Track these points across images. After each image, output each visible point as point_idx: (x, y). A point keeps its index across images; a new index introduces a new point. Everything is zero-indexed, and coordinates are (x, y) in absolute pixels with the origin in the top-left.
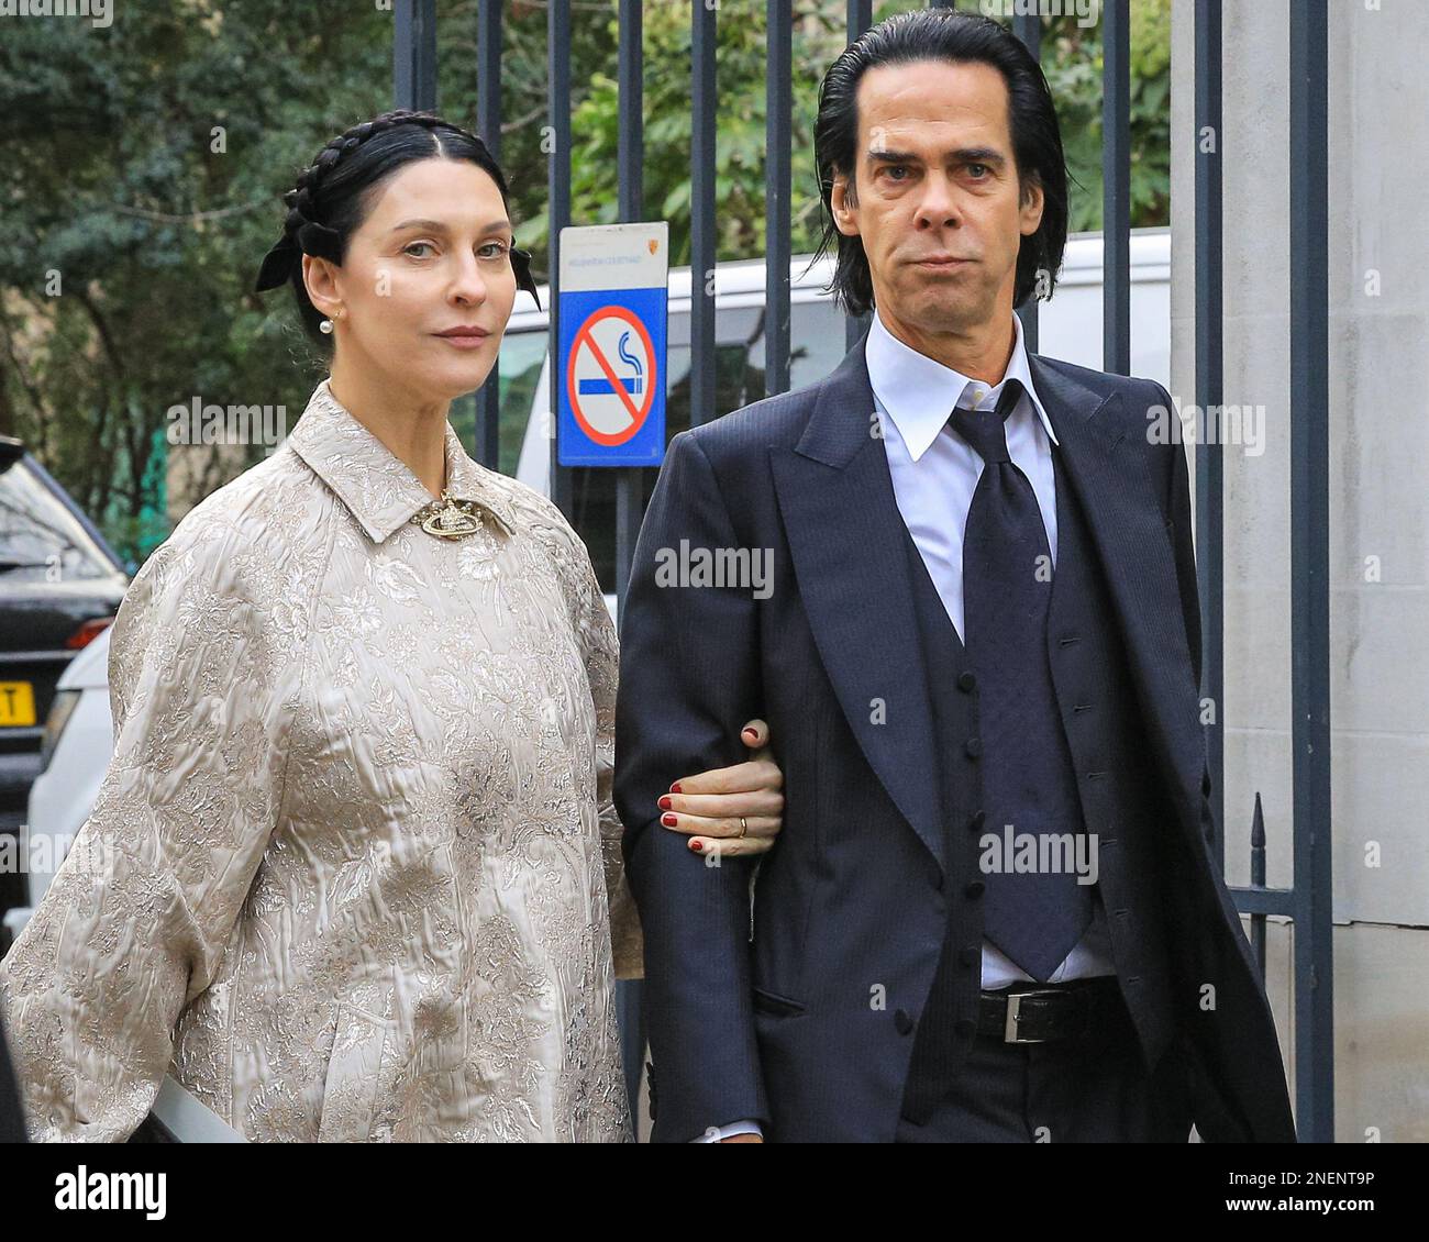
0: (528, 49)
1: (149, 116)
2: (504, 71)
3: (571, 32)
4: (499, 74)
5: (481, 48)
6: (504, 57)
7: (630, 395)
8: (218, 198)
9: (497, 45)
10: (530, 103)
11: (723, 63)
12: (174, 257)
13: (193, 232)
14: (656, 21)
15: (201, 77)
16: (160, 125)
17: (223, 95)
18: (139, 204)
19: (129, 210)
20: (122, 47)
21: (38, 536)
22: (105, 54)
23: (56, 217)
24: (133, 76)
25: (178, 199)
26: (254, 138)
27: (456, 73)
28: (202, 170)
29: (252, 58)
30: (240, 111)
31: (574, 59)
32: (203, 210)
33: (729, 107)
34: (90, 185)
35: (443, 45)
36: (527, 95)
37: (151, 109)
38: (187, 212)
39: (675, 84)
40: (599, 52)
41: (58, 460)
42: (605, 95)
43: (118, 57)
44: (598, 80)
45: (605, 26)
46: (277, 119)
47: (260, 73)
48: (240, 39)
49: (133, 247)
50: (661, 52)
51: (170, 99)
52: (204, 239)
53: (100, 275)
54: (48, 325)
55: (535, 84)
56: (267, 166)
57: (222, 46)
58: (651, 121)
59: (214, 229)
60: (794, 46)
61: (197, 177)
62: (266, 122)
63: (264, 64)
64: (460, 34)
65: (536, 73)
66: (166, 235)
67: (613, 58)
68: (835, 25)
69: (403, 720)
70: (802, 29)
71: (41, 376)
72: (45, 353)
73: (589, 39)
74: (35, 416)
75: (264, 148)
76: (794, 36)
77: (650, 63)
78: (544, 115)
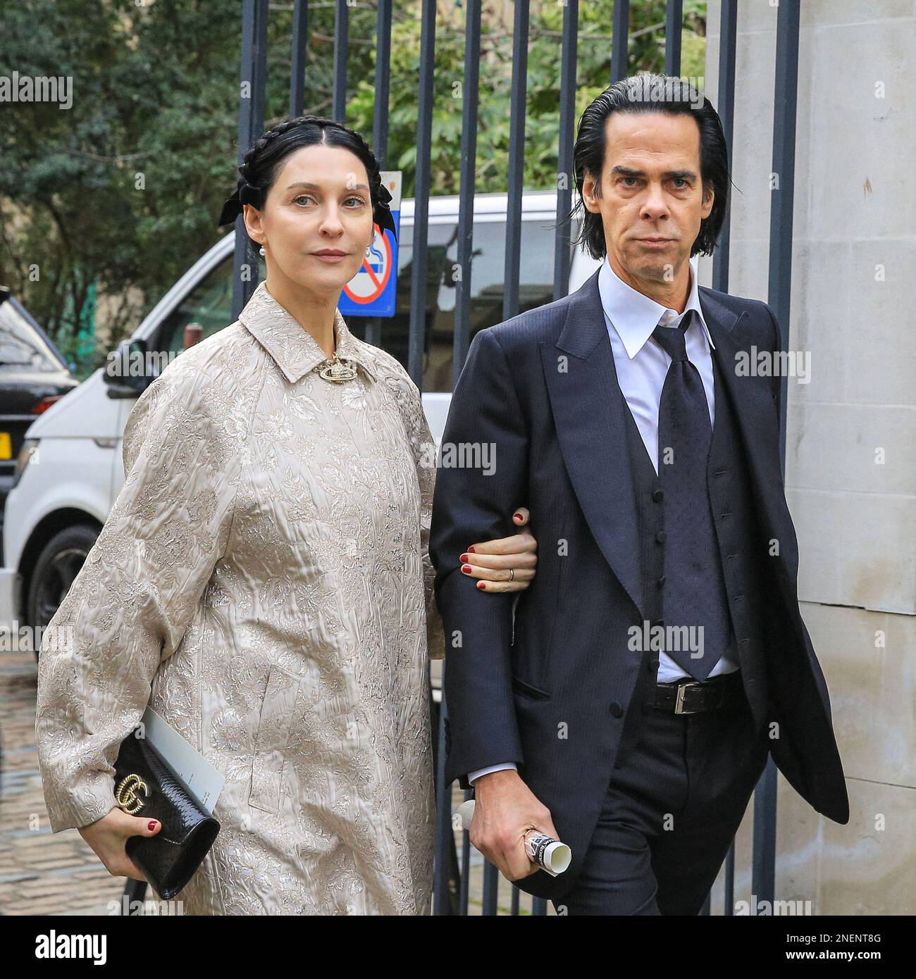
0: (321, 65)
1: (92, 97)
2: (307, 78)
3: (347, 57)
4: (303, 78)
5: (293, 63)
6: (307, 70)
7: (376, 274)
8: (132, 147)
9: (303, 62)
10: (321, 97)
11: (438, 78)
12: (104, 182)
13: (116, 166)
14: (399, 51)
15: (125, 75)
16: (99, 103)
17: (137, 86)
18: (84, 149)
19: (76, 152)
20: (77, 54)
21: (17, 346)
22: (67, 59)
23: (34, 156)
24: (84, 73)
25: (108, 147)
26: (155, 112)
27: (278, 78)
28: (123, 130)
29: (156, 64)
30: (148, 96)
31: (349, 72)
32: (123, 153)
33: (441, 104)
34: (56, 137)
35: (271, 60)
36: (319, 93)
37: (93, 93)
38: (114, 155)
39: (408, 89)
40: (364, 69)
41: (30, 301)
42: (367, 95)
43: (75, 61)
44: (363, 85)
45: (368, 53)
46: (169, 101)
47: (160, 74)
48: (149, 53)
49: (80, 175)
50: (401, 70)
51: (105, 87)
52: (123, 171)
53: (59, 191)
54: (27, 219)
55: (325, 86)
56: (163, 130)
57: (137, 57)
58: (394, 111)
59: (129, 166)
60: (481, 69)
61: (120, 134)
62: (163, 103)
63: (163, 68)
64: (280, 55)
65: (326, 80)
66: (100, 169)
67: (372, 73)
68: (505, 58)
69: (305, 494)
70: (486, 59)
71: (21, 250)
72: (25, 237)
73: (359, 61)
74: (17, 274)
75: (161, 119)
76: (481, 63)
77: (394, 77)
78: (330, 106)
